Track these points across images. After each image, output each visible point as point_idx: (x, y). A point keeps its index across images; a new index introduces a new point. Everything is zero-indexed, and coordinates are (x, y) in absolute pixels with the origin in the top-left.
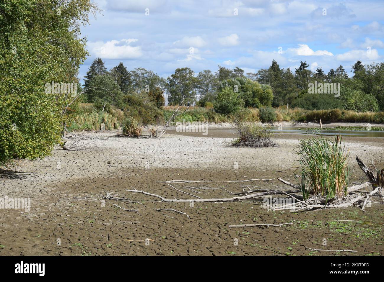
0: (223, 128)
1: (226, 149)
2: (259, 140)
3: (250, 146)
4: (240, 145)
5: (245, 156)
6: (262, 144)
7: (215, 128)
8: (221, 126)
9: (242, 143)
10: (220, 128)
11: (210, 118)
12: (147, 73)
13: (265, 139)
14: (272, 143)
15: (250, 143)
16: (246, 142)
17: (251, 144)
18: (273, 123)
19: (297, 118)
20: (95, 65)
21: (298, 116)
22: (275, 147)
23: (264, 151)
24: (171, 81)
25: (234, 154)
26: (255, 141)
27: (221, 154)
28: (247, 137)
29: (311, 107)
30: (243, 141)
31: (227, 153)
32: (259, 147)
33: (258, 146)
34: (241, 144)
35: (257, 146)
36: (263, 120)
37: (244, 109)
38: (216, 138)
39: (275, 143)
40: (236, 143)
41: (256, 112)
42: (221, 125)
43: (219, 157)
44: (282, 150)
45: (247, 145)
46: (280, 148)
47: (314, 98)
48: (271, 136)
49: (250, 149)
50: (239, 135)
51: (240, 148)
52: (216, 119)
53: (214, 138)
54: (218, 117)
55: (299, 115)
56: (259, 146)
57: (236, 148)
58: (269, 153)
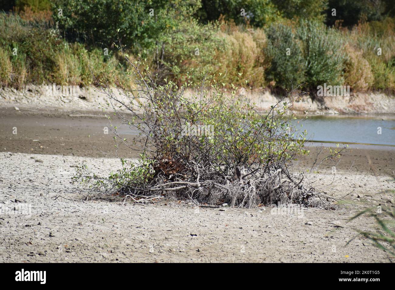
0: (95, 113)
1: (83, 207)
2: (238, 173)
3: (197, 196)
4: (150, 193)
5: (168, 245)
6: (252, 192)
7: (56, 110)
8: (82, 103)
9: (162, 183)
10: (81, 112)
11: (33, 66)
13: (267, 169)
14: (294, 191)
15: (199, 184)
16: (181, 182)
17: (201, 189)
22: (310, 210)
23: (256, 224)
25: (118, 231)
26: (220, 176)
27: (54, 229)
28: (187, 158)
30: (167, 176)
31: (87, 226)
32: (236, 205)
33: (234, 202)
34: (156, 187)
35: (226, 200)
36: (279, 82)
37: (195, 27)
38: (47, 159)
39: (312, 189)
40: (136, 185)
41: (254, 44)
42: (84, 98)
43: (43, 242)
44: (338, 223)
45: (182, 195)
46: (331, 214)
48: (294, 155)
49: (197, 210)
50: (152, 148)
51: (151, 207)
52: (64, 71)
53: (39, 157)
54: (73, 61)
56: (239, 201)
57: (129, 207)
58: (276, 232)
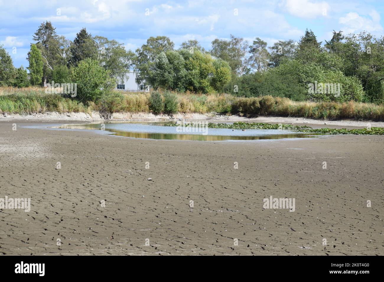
12: (108, 42)
18: (174, 115)
19: (220, 109)
20: (42, 31)
21: (221, 106)
24: (141, 54)
29: (249, 93)
47: (256, 80)
55: (223, 105)
